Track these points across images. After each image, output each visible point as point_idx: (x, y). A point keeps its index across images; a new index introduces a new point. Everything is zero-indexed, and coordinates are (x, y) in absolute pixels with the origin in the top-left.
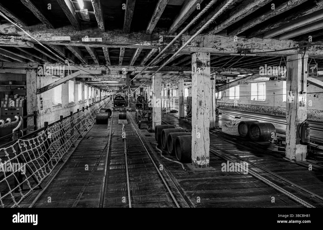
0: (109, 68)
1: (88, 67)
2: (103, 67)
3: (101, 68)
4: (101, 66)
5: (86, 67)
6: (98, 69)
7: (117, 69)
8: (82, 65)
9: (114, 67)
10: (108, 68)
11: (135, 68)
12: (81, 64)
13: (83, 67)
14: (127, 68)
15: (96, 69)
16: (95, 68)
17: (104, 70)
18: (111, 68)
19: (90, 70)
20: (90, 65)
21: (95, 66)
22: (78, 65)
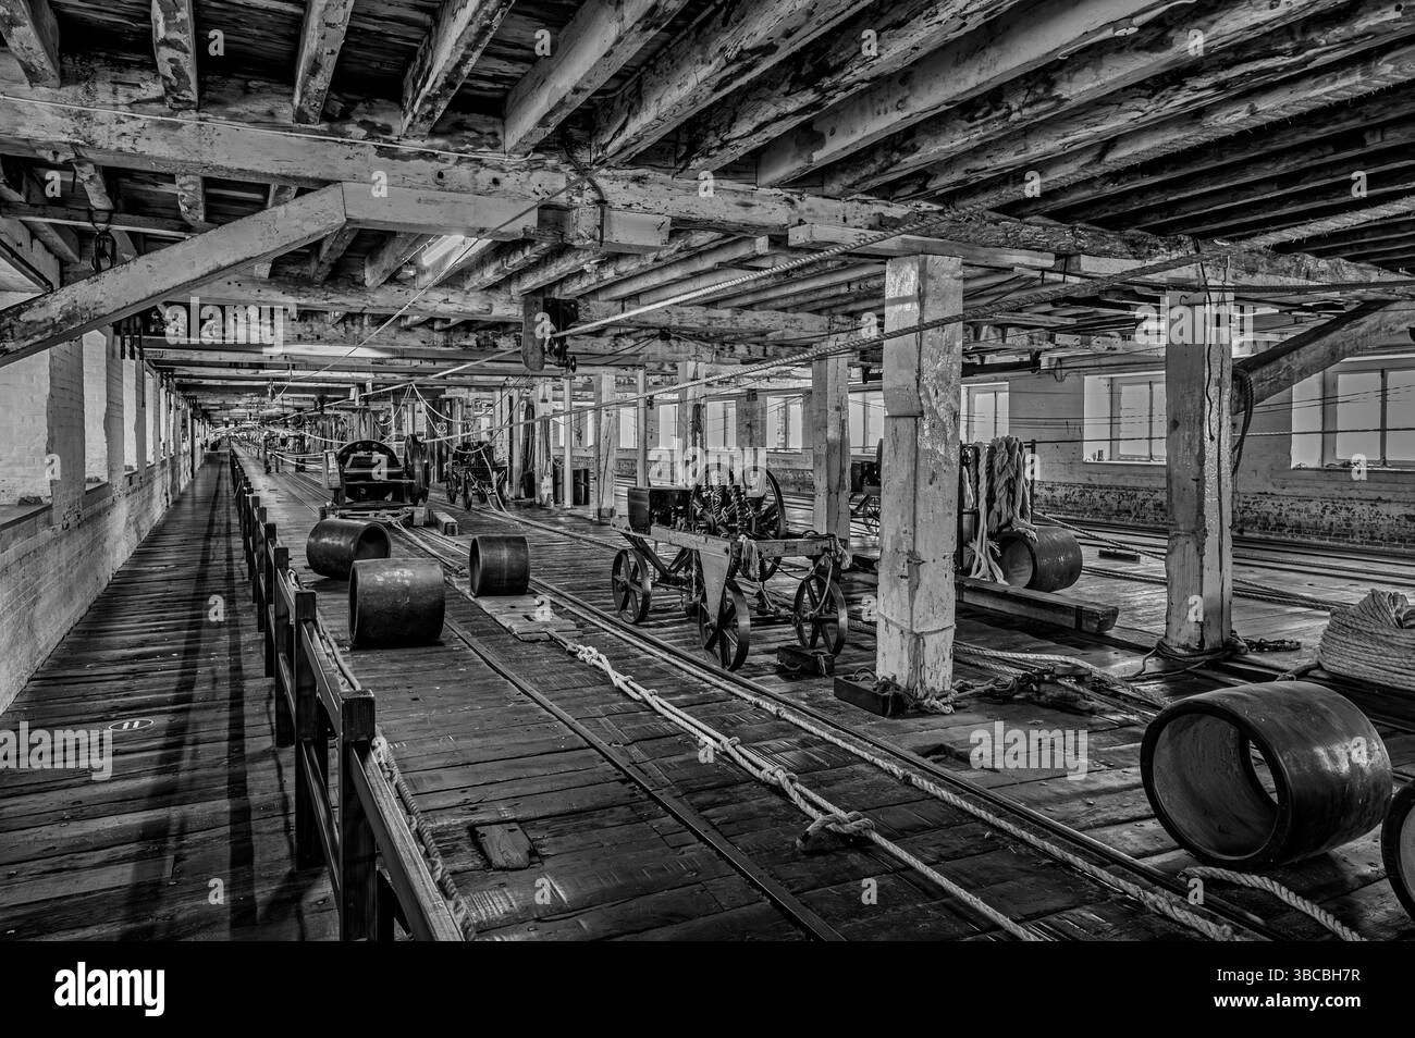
0: (600, 182)
1: (422, 155)
2: (556, 169)
3: (538, 176)
4: (542, 166)
5: (405, 158)
6: (508, 182)
7: (665, 202)
8: (370, 137)
9: (636, 179)
10: (596, 188)
11: (791, 202)
12: (363, 124)
13: (381, 152)
14: (740, 198)
15: (496, 182)
16: (486, 176)
17: (562, 199)
18: (620, 185)
19: (442, 187)
20: (439, 142)
21: (490, 157)
22: (332, 132)
